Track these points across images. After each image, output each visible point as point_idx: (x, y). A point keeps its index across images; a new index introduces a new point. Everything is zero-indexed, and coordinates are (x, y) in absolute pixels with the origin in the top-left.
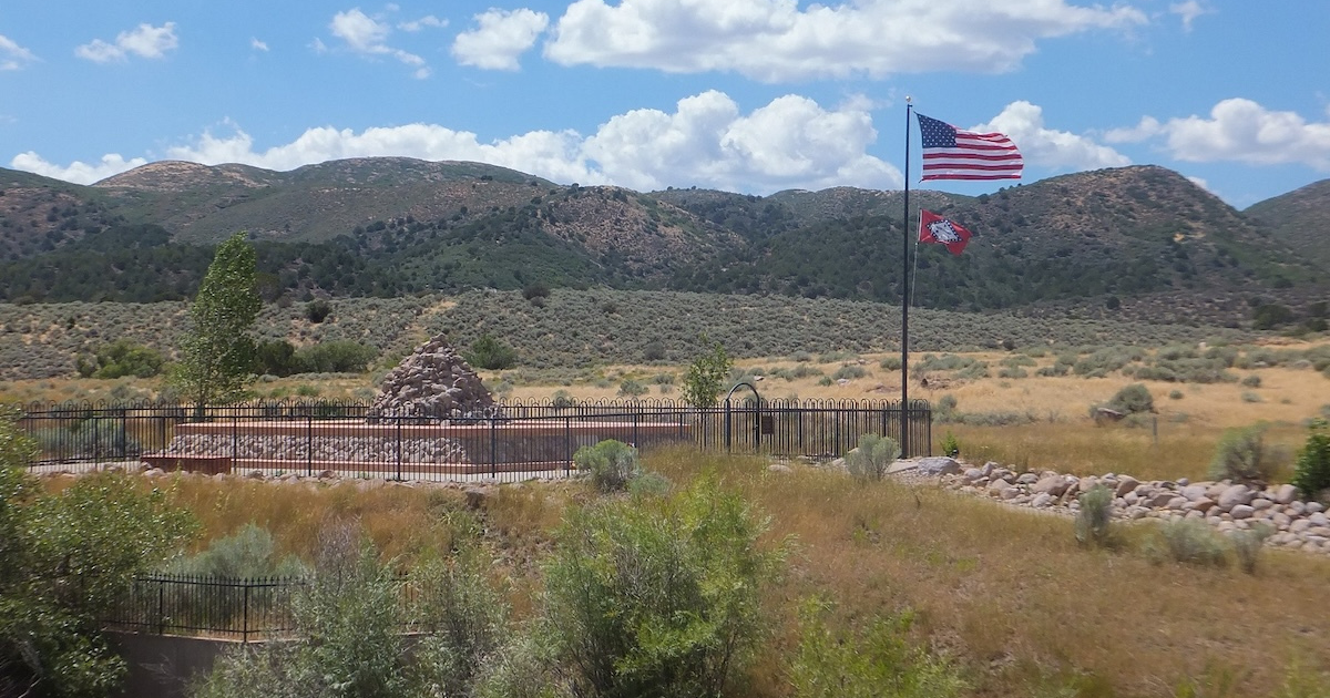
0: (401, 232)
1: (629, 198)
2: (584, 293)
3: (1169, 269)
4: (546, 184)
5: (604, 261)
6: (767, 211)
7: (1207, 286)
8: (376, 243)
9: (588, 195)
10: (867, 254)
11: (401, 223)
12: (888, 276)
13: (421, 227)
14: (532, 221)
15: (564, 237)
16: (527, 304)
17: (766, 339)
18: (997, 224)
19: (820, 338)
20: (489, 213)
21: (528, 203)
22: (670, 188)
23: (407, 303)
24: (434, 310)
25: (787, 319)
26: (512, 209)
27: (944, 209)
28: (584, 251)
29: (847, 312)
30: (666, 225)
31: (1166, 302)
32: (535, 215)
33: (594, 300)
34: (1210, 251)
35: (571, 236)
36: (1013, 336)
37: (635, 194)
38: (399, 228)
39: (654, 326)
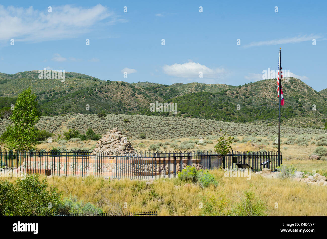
0: (51, 95)
1: (126, 85)
2: (117, 115)
3: (297, 110)
4: (98, 80)
5: (118, 106)
6: (171, 90)
7: (309, 116)
8: (42, 99)
9: (113, 84)
10: (203, 105)
11: (51, 92)
12: (210, 111)
13: (58, 94)
14: (95, 92)
15: (105, 98)
16: (100, 119)
17: (178, 131)
18: (244, 95)
19: (195, 131)
20: (80, 89)
21: (93, 86)
22: (139, 82)
23: (60, 118)
24: (69, 121)
25: (184, 125)
26: (88, 88)
27: (227, 90)
28: (111, 102)
29: (203, 123)
30: (138, 94)
31: (297, 120)
32: (95, 90)
33: (121, 118)
34: (309, 105)
35: (107, 97)
36: (256, 131)
37: (128, 84)
38: (50, 94)
39: (142, 127)
